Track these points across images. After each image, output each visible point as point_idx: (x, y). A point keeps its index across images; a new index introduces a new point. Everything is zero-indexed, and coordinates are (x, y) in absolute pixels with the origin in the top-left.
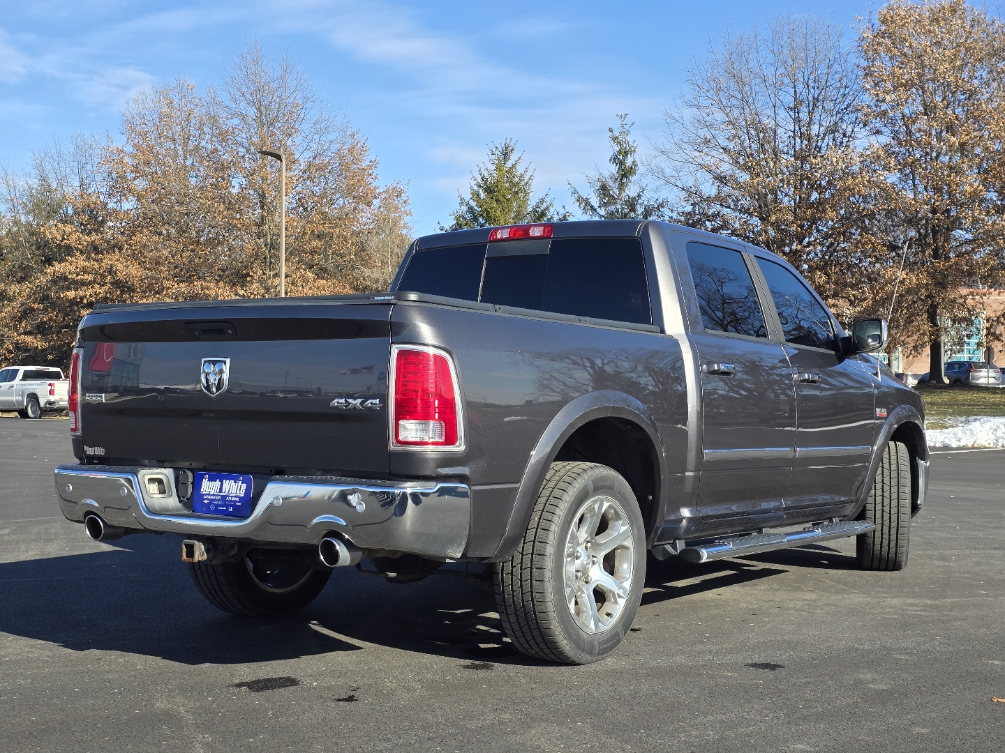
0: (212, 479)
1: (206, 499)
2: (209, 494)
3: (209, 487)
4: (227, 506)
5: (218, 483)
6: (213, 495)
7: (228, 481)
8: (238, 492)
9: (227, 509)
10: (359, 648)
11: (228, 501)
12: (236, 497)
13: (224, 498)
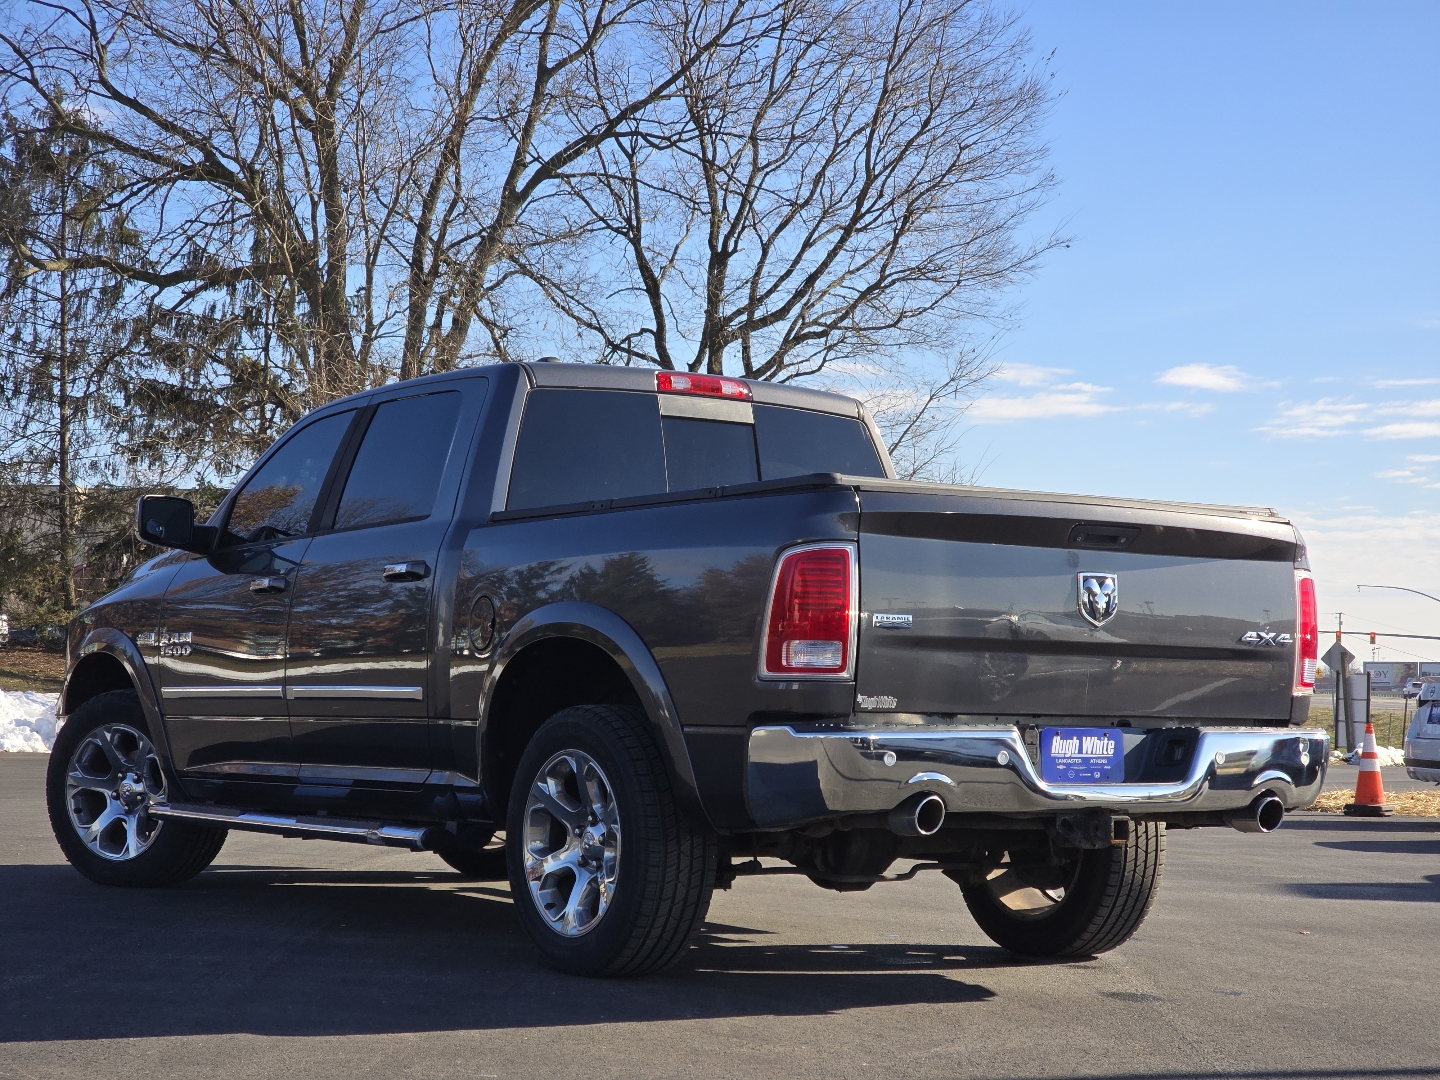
0: (1066, 737)
1: (1060, 764)
2: (1065, 758)
3: (1062, 747)
4: (1092, 771)
5: (1076, 741)
6: (1070, 758)
7: (1089, 738)
8: (1105, 752)
9: (1093, 775)
10: (979, 993)
11: (1093, 764)
12: (1103, 758)
13: (1086, 761)
